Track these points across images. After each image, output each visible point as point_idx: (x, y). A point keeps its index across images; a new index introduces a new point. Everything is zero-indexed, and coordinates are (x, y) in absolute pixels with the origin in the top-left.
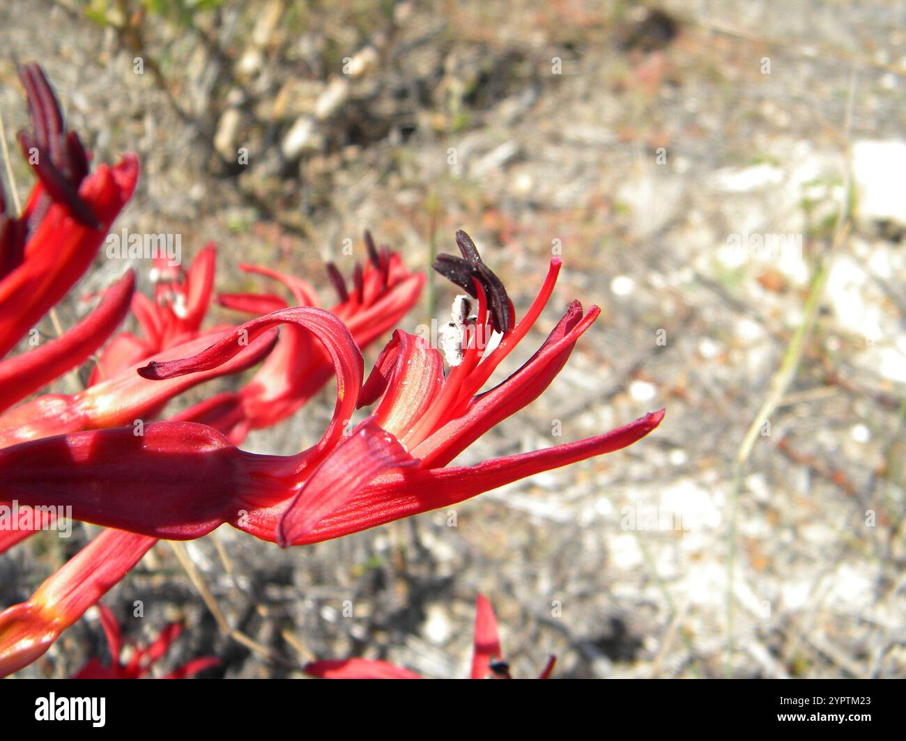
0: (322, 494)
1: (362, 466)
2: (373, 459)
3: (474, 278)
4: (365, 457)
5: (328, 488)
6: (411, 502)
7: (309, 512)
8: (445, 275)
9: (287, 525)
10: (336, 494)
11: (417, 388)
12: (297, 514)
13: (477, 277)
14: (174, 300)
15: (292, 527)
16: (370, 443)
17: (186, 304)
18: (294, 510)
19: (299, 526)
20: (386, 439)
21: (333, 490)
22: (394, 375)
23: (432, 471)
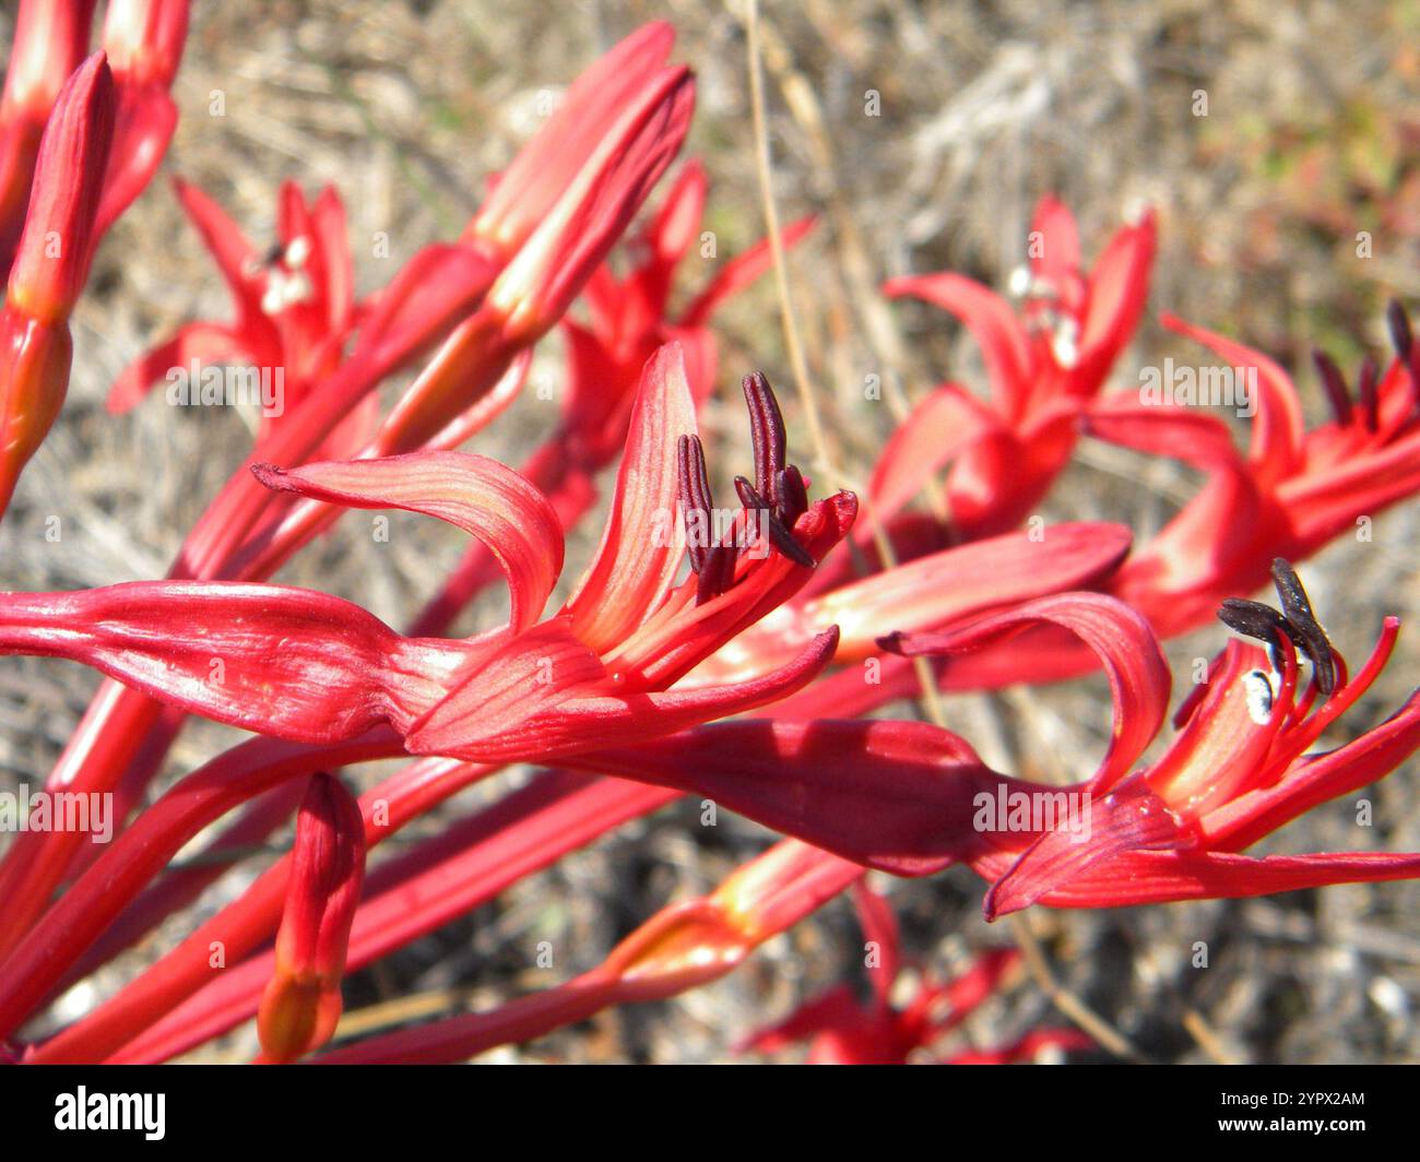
0: (1043, 866)
1: (1097, 842)
2: (1112, 835)
3: (1279, 630)
4: (1102, 832)
5: (1056, 858)
6: (1191, 883)
7: (1029, 883)
8: (1233, 627)
9: (1001, 895)
10: (1061, 869)
11: (1231, 731)
12: (1016, 882)
13: (1285, 630)
14: (1054, 329)
15: (1007, 896)
16: (1116, 813)
17: (1079, 339)
18: (1014, 876)
19: (1016, 898)
20: (1142, 809)
21: (1059, 863)
22: (1200, 711)
23: (1210, 854)
